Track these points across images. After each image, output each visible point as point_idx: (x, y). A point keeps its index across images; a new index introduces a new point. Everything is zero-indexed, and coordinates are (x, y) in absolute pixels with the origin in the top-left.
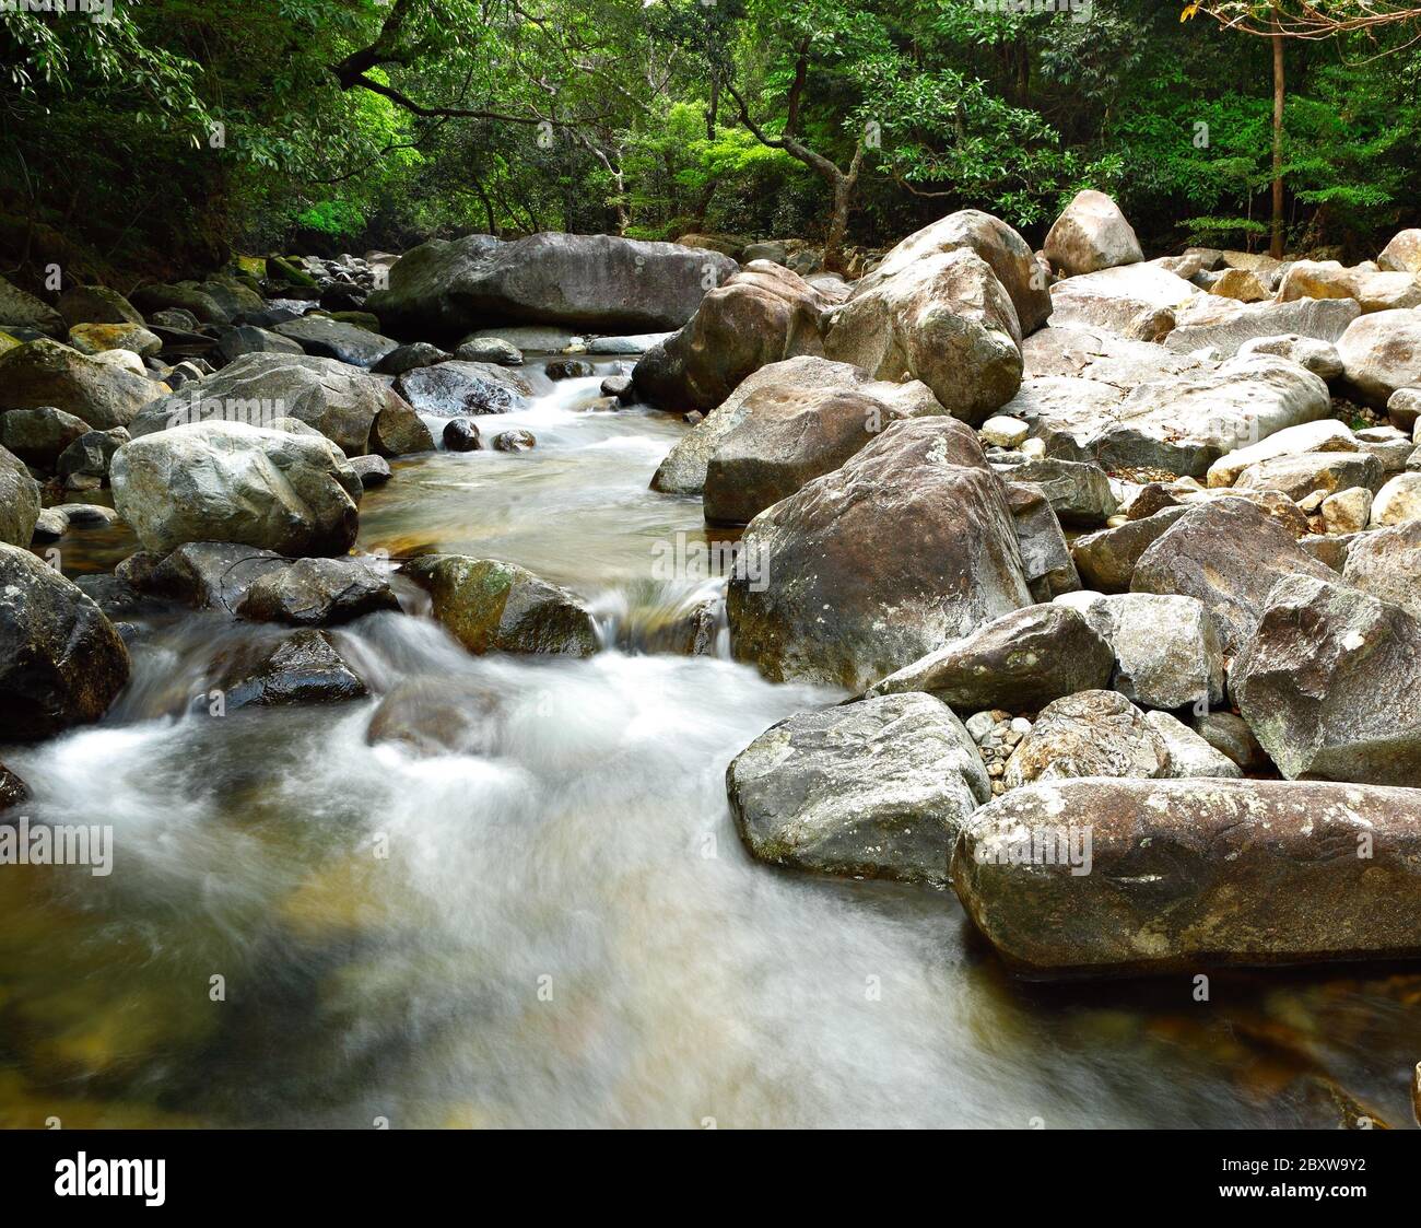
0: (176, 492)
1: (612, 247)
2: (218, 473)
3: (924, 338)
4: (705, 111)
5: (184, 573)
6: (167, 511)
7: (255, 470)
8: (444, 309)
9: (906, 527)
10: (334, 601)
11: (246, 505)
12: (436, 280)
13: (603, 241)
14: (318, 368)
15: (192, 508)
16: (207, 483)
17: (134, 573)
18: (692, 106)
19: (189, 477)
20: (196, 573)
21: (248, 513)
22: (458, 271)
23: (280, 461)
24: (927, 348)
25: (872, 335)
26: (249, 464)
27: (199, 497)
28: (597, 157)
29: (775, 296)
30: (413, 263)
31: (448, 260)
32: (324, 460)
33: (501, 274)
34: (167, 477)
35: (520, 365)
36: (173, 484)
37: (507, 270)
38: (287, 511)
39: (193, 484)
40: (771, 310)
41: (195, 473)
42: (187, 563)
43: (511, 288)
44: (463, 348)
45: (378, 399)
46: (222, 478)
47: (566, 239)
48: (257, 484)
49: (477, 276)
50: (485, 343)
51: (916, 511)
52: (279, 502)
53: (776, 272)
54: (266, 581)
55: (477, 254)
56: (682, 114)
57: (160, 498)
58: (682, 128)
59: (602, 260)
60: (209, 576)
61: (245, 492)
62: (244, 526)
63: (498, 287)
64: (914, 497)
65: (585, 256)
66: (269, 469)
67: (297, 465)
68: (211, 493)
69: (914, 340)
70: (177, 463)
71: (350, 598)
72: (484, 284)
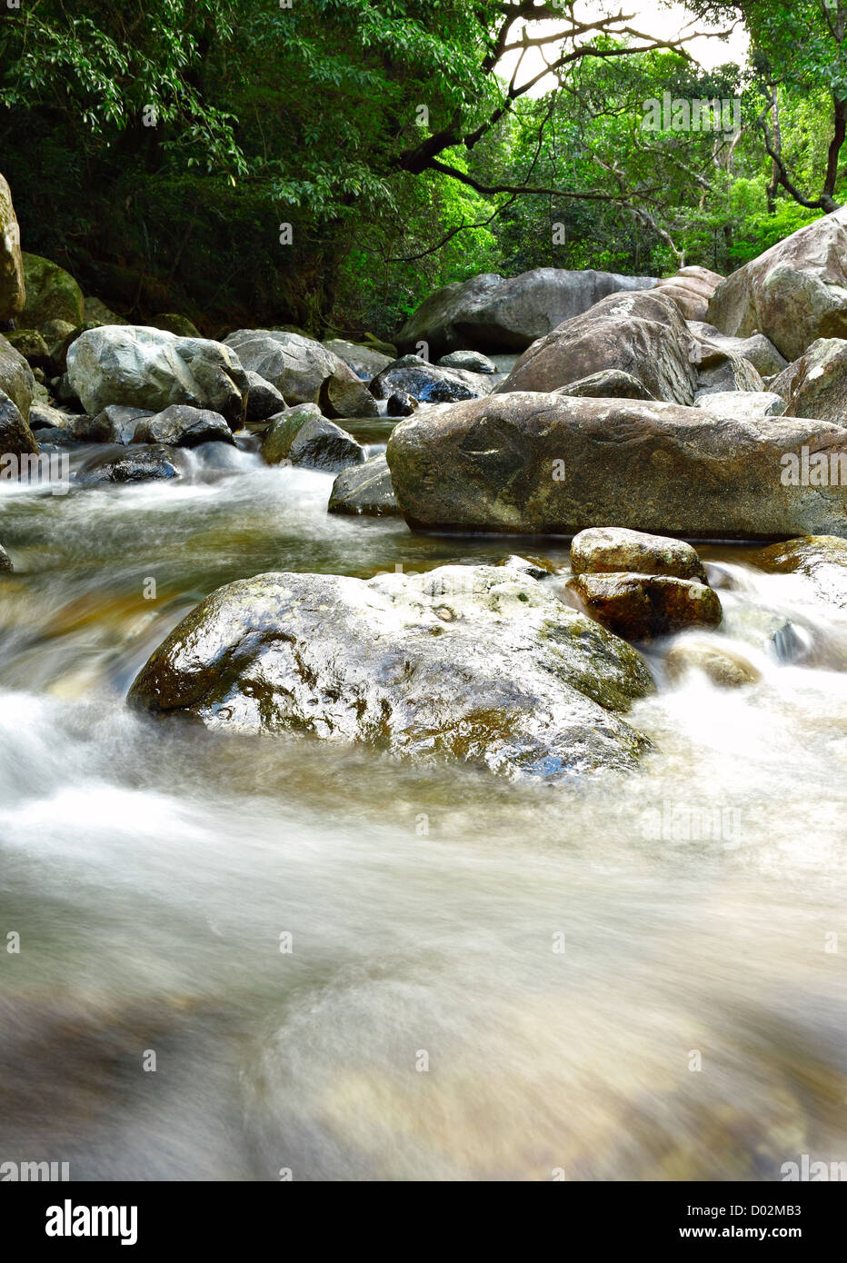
0: (104, 365)
2: (137, 357)
3: (767, 296)
5: (105, 425)
6: (98, 380)
7: (163, 357)
9: (573, 358)
10: (185, 431)
11: (153, 380)
15: (114, 378)
16: (127, 362)
17: (77, 428)
18: (754, 181)
19: (114, 356)
20: (111, 424)
21: (154, 386)
22: (462, 306)
23: (185, 355)
26: (159, 352)
27: (119, 371)
30: (433, 303)
32: (217, 356)
34: (99, 355)
36: (102, 360)
38: (184, 390)
39: (116, 361)
41: (119, 355)
42: (107, 418)
45: (329, 367)
46: (138, 360)
48: (163, 367)
51: (584, 346)
52: (178, 382)
54: (144, 421)
55: (481, 289)
57: (94, 370)
60: (118, 426)
61: (153, 370)
62: (151, 397)
64: (587, 336)
66: (175, 359)
67: (196, 358)
68: (129, 369)
70: (106, 345)
71: (196, 430)
72: (480, 313)
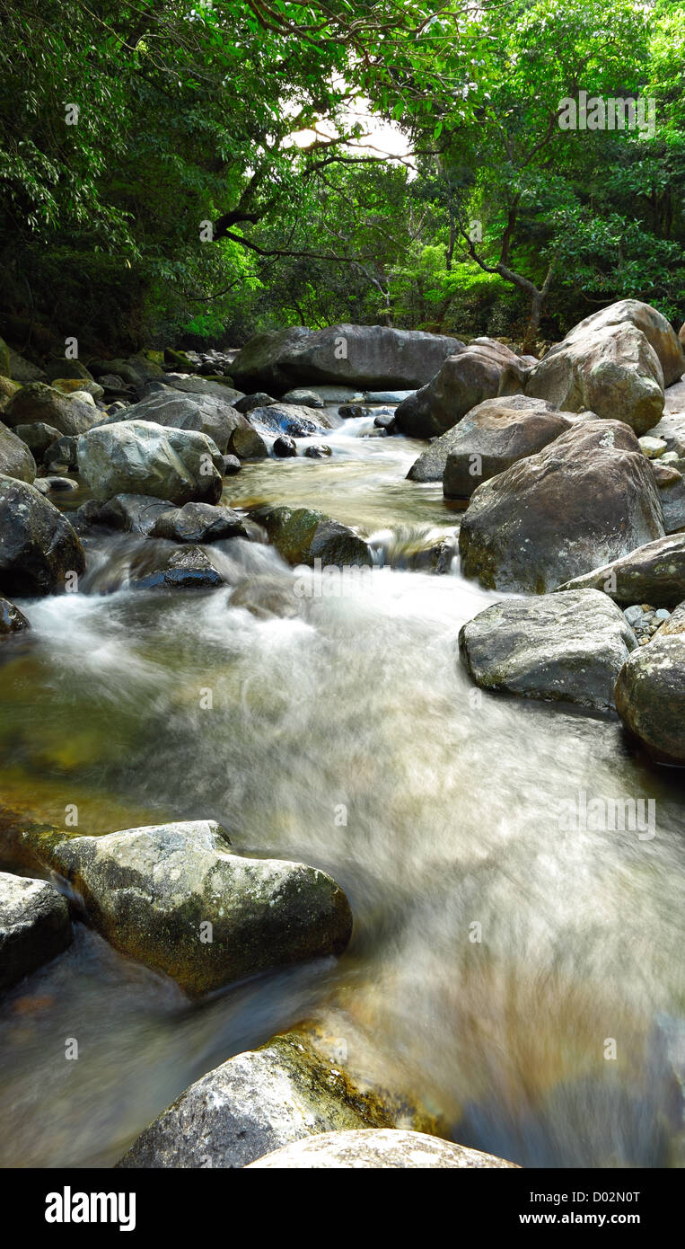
0: (114, 461)
1: (383, 334)
2: (140, 451)
3: (595, 383)
4: (446, 251)
5: (118, 512)
6: (109, 473)
7: (162, 450)
8: (275, 374)
9: (584, 489)
10: (208, 529)
11: (156, 472)
12: (270, 356)
13: (377, 330)
14: (198, 400)
15: (123, 472)
16: (133, 457)
17: (88, 512)
18: (437, 248)
19: (122, 452)
20: (125, 512)
21: (156, 476)
22: (283, 350)
23: (176, 445)
24: (598, 389)
25: (559, 382)
26: (158, 446)
27: (128, 465)
28: (374, 283)
29: (493, 361)
30: (256, 345)
31: (279, 342)
32: (203, 446)
33: (311, 351)
34: (110, 452)
35: (322, 408)
36: (113, 456)
37: (315, 348)
38: (180, 477)
39: (125, 457)
40: (489, 370)
41: (126, 450)
42: (119, 506)
43: (318, 361)
44: (287, 396)
45: (235, 422)
46: (142, 454)
47: (354, 328)
48: (162, 459)
49: (296, 353)
50: (301, 394)
51: (591, 477)
52: (175, 471)
53: (493, 345)
54: (167, 515)
55: (296, 338)
56: (430, 253)
57: (105, 465)
58: (431, 263)
59: (377, 342)
60: (132, 514)
61: (155, 463)
62: (153, 485)
63: (309, 360)
64: (591, 468)
65: (366, 340)
66: (169, 450)
67: (187, 449)
68: (135, 462)
69: (589, 384)
70: (116, 443)
71: (217, 528)
72: (300, 357)
